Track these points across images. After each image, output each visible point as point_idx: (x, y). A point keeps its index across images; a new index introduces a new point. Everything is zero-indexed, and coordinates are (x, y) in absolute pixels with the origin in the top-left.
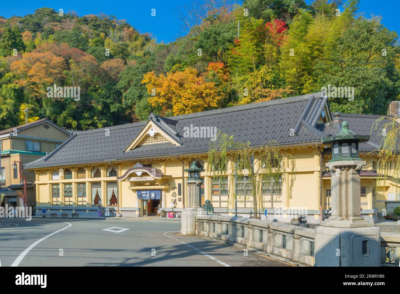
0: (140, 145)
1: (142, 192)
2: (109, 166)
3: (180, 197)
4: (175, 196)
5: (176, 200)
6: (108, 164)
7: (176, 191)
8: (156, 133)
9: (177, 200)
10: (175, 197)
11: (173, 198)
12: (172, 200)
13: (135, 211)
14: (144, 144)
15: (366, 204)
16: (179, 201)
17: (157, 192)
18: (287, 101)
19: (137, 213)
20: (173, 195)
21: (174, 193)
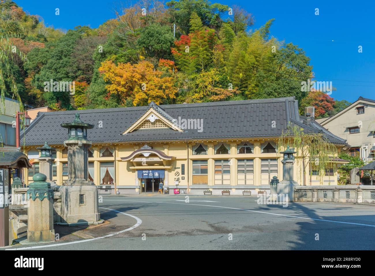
0: (138, 129)
1: (144, 172)
2: (103, 147)
3: (183, 176)
4: (178, 174)
5: (179, 178)
6: (102, 145)
7: (180, 171)
8: (156, 119)
9: (181, 179)
10: (177, 176)
11: (176, 177)
12: (175, 179)
13: (135, 189)
14: (142, 128)
15: (333, 181)
16: (182, 179)
17: (160, 172)
18: (266, 101)
19: (137, 190)
20: (176, 174)
21: (177, 173)
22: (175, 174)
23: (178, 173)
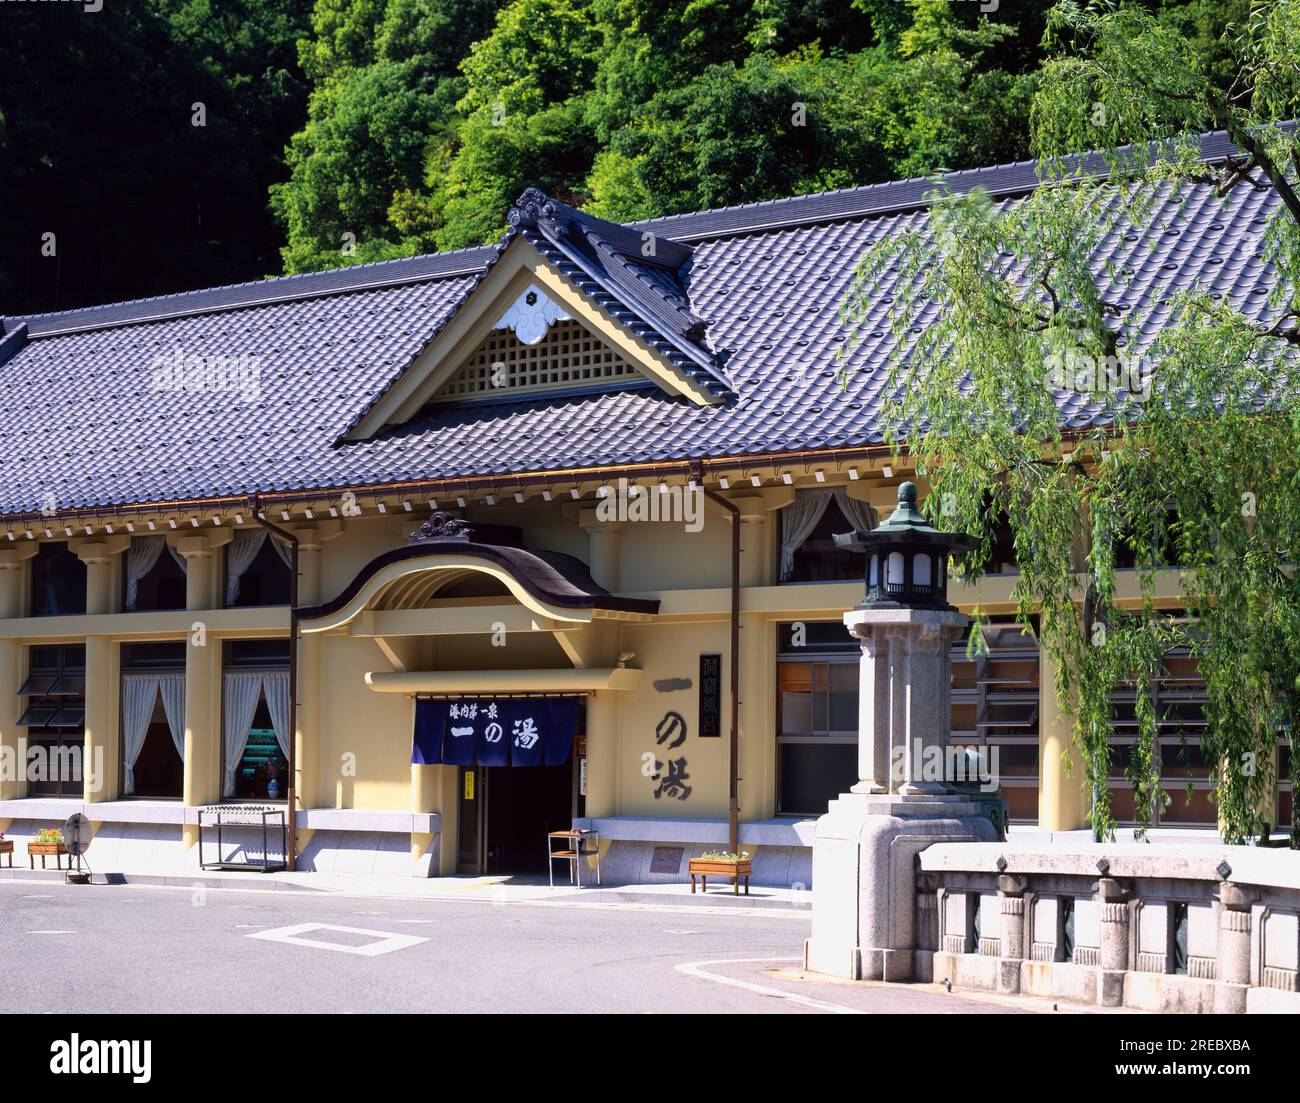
1: (455, 714)
3: (710, 744)
5: (682, 763)
7: (687, 703)
8: (557, 325)
10: (675, 745)
11: (667, 755)
13: (408, 835)
20: (662, 732)
21: (671, 719)
22: (659, 728)
23: (674, 724)
